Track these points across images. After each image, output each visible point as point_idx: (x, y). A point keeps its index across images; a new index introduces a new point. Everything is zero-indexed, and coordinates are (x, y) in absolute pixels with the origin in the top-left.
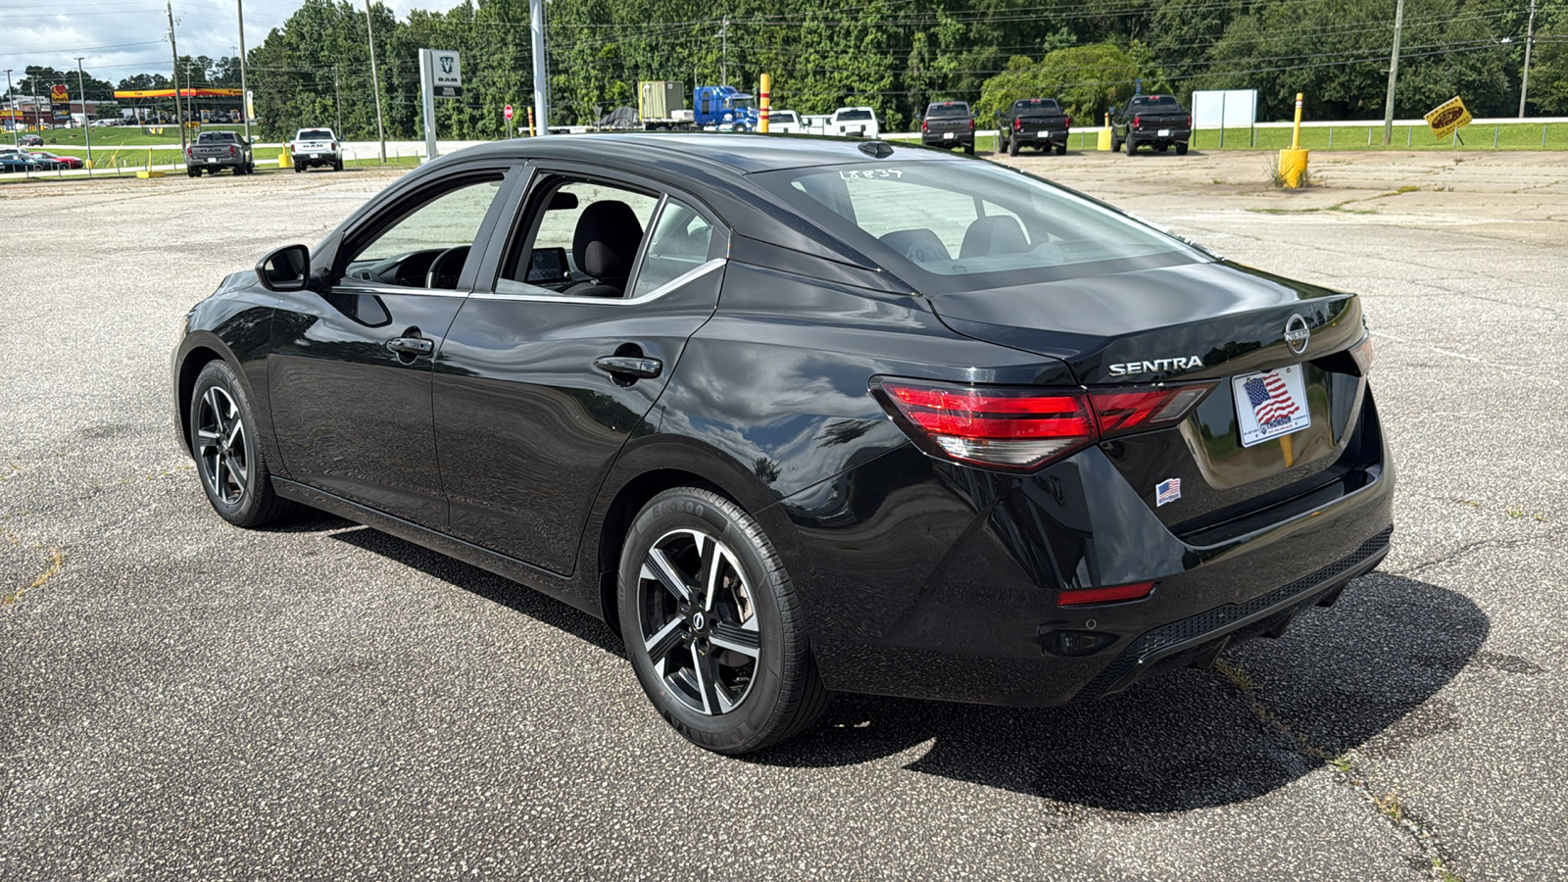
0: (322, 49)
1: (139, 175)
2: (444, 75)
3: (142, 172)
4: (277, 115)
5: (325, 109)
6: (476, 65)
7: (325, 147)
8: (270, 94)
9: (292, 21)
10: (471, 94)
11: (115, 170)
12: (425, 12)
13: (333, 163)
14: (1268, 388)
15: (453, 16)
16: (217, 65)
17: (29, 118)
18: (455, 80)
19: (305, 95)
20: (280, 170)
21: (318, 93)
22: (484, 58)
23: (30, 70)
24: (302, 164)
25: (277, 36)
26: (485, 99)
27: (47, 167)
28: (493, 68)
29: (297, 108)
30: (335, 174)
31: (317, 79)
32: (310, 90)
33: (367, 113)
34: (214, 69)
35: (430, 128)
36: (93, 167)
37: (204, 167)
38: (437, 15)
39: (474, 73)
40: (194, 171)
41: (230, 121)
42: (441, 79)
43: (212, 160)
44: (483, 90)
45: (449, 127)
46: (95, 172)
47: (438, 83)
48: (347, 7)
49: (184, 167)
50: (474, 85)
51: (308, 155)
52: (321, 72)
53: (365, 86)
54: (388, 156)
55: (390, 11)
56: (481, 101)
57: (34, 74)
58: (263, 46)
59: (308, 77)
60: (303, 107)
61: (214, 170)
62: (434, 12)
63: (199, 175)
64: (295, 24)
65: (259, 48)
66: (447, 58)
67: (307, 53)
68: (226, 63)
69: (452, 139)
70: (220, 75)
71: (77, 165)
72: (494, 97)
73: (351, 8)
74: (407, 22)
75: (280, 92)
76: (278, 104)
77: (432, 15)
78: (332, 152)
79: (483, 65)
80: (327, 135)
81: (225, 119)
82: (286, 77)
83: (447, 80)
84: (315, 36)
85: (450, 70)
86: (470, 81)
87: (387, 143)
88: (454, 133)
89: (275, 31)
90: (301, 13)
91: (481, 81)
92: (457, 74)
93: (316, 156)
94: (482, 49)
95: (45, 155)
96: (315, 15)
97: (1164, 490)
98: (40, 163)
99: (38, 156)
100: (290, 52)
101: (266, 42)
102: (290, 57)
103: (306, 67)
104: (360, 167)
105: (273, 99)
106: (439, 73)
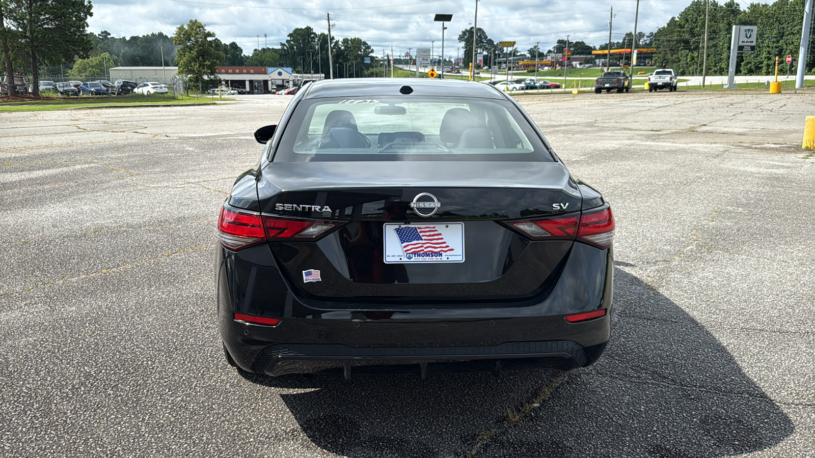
0: (697, 27)
1: (573, 92)
2: (746, 40)
3: (575, 91)
4: (668, 62)
5: (693, 58)
6: (783, 33)
7: (667, 79)
8: (665, 51)
9: (683, 13)
10: (778, 49)
11: (563, 90)
12: (759, 4)
13: (671, 87)
14: (421, 234)
15: (775, 6)
16: (647, 37)
17: (552, 65)
18: (752, 42)
19: (683, 52)
20: (643, 90)
21: (691, 50)
22: (789, 29)
23: (559, 42)
24: (654, 87)
25: (674, 21)
26: (785, 52)
27: (542, 87)
28: (794, 34)
29: (678, 58)
30: (669, 93)
31: (691, 43)
32: (687, 49)
33: (715, 61)
34: (645, 38)
35: (732, 69)
36: (566, 88)
37: (603, 89)
38: (766, 5)
39: (782, 37)
40: (598, 91)
41: (645, 65)
42: (743, 42)
43: (607, 85)
44: (785, 47)
45: (761, 68)
46: (567, 90)
47: (741, 44)
48: (715, 4)
49: (594, 89)
50: (780, 45)
51: (657, 83)
52: (694, 39)
53: (716, 46)
54: (706, 84)
55: (738, 5)
56: (783, 53)
57: (560, 43)
58: (666, 26)
59: (686, 42)
60: (681, 58)
61: (609, 90)
62: (763, 4)
63: (600, 92)
64: (685, 15)
65: (664, 27)
66: (749, 30)
67: (688, 29)
68: (652, 36)
69: (762, 75)
70: (648, 42)
71: (557, 87)
72: (791, 51)
73: (717, 4)
74: (747, 10)
75: (671, 50)
76: (669, 56)
77: (763, 5)
78: (670, 82)
79: (788, 33)
80: (670, 73)
81: (643, 64)
82: (675, 42)
83: (747, 42)
84: (694, 20)
85: (750, 37)
86: (778, 42)
87: (706, 77)
88: (763, 71)
89: (673, 18)
90: (688, 9)
91: (785, 42)
92: (754, 38)
93: (661, 84)
94: (789, 23)
95: (545, 82)
96: (696, 9)
97: (308, 274)
98: (541, 86)
99: (542, 82)
100: (679, 29)
101: (668, 24)
102: (679, 31)
103: (687, 36)
104: (688, 90)
105: (666, 54)
106: (743, 38)
